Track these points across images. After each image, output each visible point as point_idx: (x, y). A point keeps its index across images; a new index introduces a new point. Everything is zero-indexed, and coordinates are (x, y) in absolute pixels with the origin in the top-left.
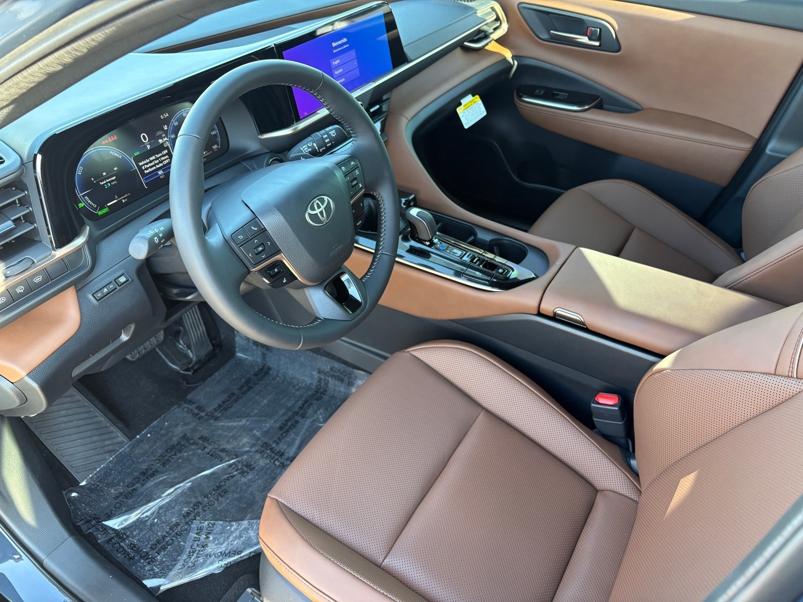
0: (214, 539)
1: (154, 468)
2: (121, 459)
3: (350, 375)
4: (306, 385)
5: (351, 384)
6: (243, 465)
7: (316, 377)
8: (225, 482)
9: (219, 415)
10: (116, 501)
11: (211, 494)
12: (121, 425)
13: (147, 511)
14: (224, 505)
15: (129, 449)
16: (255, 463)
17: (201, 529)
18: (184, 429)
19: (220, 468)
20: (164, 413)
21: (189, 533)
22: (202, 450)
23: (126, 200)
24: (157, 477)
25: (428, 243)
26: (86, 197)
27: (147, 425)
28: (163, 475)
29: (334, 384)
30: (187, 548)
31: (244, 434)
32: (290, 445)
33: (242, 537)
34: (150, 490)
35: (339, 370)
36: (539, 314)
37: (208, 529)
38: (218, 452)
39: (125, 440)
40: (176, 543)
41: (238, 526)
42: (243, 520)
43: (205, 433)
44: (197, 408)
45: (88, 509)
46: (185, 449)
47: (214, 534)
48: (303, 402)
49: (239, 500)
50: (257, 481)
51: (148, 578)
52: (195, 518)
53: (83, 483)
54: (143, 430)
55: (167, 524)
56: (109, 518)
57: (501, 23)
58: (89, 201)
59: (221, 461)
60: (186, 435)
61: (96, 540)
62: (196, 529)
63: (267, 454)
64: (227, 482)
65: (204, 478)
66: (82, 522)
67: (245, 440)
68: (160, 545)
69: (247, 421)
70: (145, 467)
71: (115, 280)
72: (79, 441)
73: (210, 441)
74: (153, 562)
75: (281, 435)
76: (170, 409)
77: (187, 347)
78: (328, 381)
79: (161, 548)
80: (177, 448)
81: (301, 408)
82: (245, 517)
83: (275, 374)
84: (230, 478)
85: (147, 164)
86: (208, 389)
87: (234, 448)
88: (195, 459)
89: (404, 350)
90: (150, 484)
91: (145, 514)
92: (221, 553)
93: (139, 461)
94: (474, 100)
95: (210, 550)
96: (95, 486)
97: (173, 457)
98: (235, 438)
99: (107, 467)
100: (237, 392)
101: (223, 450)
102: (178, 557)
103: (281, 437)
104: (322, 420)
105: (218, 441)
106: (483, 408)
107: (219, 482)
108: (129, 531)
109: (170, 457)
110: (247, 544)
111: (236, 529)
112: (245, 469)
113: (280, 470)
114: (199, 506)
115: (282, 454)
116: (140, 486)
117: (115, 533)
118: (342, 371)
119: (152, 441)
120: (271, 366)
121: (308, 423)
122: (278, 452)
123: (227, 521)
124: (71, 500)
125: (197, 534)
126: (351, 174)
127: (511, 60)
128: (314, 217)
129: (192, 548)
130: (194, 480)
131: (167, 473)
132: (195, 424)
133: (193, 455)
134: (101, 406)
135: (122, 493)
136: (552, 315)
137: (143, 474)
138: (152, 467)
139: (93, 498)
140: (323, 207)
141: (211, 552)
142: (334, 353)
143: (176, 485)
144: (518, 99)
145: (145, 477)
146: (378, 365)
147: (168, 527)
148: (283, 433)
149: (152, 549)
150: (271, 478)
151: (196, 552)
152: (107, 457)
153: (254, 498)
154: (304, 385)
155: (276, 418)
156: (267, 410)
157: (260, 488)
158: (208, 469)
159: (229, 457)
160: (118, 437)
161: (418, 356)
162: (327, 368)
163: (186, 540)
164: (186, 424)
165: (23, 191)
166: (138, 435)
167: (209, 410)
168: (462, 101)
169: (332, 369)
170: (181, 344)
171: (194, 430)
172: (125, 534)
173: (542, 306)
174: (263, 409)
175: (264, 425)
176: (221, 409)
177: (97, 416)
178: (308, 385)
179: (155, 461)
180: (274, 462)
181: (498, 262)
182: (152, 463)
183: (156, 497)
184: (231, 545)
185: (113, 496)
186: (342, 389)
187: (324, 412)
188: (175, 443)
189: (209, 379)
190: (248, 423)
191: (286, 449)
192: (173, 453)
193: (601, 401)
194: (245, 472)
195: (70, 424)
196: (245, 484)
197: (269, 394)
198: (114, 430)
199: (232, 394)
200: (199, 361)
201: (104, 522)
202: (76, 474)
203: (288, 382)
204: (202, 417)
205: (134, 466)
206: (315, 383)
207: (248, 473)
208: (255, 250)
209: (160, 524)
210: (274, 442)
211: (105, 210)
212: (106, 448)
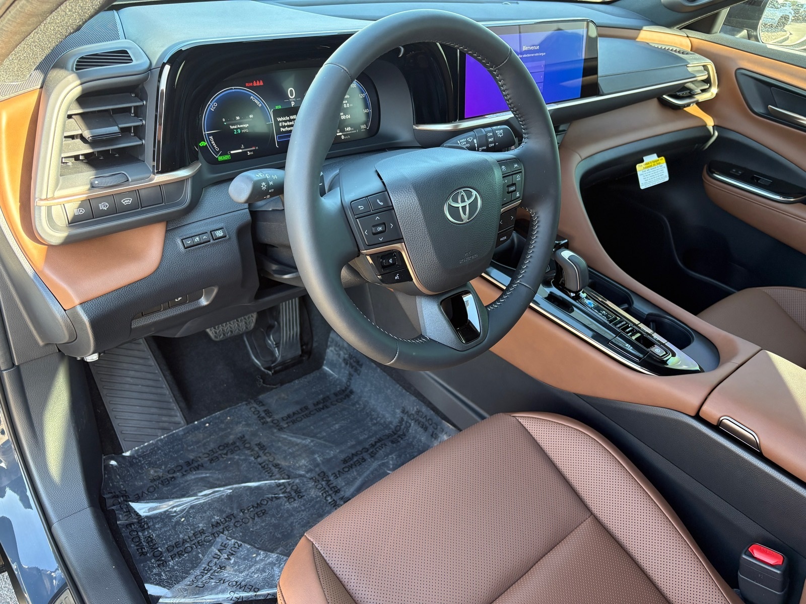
0: (235, 563)
1: (201, 461)
2: (173, 440)
3: (437, 425)
4: (385, 422)
5: (434, 436)
6: (292, 489)
7: (398, 416)
8: (267, 502)
9: (286, 426)
10: (152, 484)
11: (248, 510)
12: (183, 405)
13: (177, 506)
14: (258, 527)
15: (182, 433)
16: (306, 491)
17: (225, 546)
18: (244, 429)
19: (267, 485)
20: (230, 406)
21: (211, 546)
22: (256, 459)
23: (252, 153)
24: (200, 471)
25: (572, 295)
26: (211, 137)
27: (210, 413)
28: (206, 472)
29: (416, 430)
30: (203, 563)
31: (304, 455)
32: (349, 483)
33: (265, 572)
34: (188, 484)
35: (426, 416)
36: (697, 417)
37: (233, 549)
38: (270, 466)
39: (182, 422)
40: (194, 553)
41: (265, 557)
42: (272, 552)
43: (264, 441)
44: (265, 411)
45: (121, 483)
46: (238, 452)
47: (237, 557)
48: (377, 440)
49: (276, 527)
50: (302, 513)
51: (151, 583)
52: (223, 531)
53: (127, 454)
54: (203, 418)
55: (192, 527)
56: (138, 499)
57: (710, 86)
58: (213, 142)
59: (271, 476)
60: (244, 436)
61: (116, 519)
62: (220, 544)
63: (322, 485)
64: (270, 502)
65: (247, 490)
66: (110, 495)
67: (303, 462)
68: (177, 549)
69: (312, 441)
70: (192, 457)
71: (211, 232)
72: (138, 407)
73: (266, 451)
74: (163, 566)
75: (343, 469)
76: (238, 403)
77: (276, 344)
78: (410, 425)
79: (178, 552)
80: (229, 448)
81: (373, 446)
82: (277, 549)
83: (355, 400)
84: (274, 499)
85: (285, 121)
86: (283, 395)
87: (289, 467)
88: (244, 465)
89: (509, 414)
90: (191, 477)
91: (175, 509)
92: (237, 582)
93: (189, 448)
94: (658, 160)
95: (227, 575)
96: (137, 461)
97: (223, 456)
98: (293, 456)
99: (155, 445)
100: (311, 407)
101: (277, 466)
102: (190, 570)
103: (341, 471)
104: (391, 466)
105: (275, 453)
106: (592, 514)
107: (261, 499)
108: (153, 521)
109: (220, 454)
110: (268, 582)
111: (262, 560)
112: (293, 494)
113: (330, 508)
114: (231, 519)
115: (337, 491)
116: (179, 476)
117: (137, 519)
118: (428, 418)
119: (208, 432)
120: (354, 390)
121: (375, 464)
122: (333, 487)
123: (255, 547)
124: (108, 468)
125: (219, 550)
126: (511, 177)
127: (711, 129)
128: (454, 211)
129: (208, 565)
130: (236, 488)
131: (211, 471)
132: (257, 428)
133: (245, 460)
134: (170, 378)
135: (160, 478)
136: (715, 423)
137: (188, 464)
138: (199, 459)
139: (131, 473)
140: (467, 202)
141: (227, 577)
142: (425, 395)
143: (216, 487)
144: (708, 174)
145: (188, 468)
146: (470, 423)
147: (192, 532)
148: (346, 467)
149: (168, 550)
150: (318, 514)
151: (212, 571)
152: (159, 434)
153: (292, 531)
154: (382, 421)
155: (343, 448)
156: (336, 436)
157: (303, 521)
158: (253, 482)
159: (281, 475)
160: (176, 416)
161: (526, 426)
162: (413, 410)
163: (206, 553)
164: (248, 425)
165: (142, 100)
166: (197, 421)
167: (276, 417)
168: (645, 158)
169: (418, 412)
170: (271, 341)
171: (254, 434)
172: (147, 524)
173: (705, 408)
174: (332, 434)
175: (327, 451)
176: (289, 420)
177: (162, 388)
178: (387, 423)
179: (205, 454)
180: (326, 497)
181: (656, 339)
182: (201, 455)
183: (191, 493)
184: (251, 577)
185: (151, 477)
186: (423, 439)
187: (396, 458)
188: (231, 442)
189: (287, 385)
190: (312, 444)
191: (343, 487)
192: (225, 452)
193: (757, 554)
194: (293, 498)
195: (134, 387)
196: (288, 511)
197: (343, 420)
198: (175, 408)
199: (305, 407)
200: (283, 363)
201: (130, 503)
202: (123, 441)
203: (367, 413)
204: (267, 422)
205: (182, 452)
206: (395, 422)
207: (295, 500)
208: (374, 229)
209: (186, 525)
210: (332, 474)
211: (227, 157)
212: (161, 424)
